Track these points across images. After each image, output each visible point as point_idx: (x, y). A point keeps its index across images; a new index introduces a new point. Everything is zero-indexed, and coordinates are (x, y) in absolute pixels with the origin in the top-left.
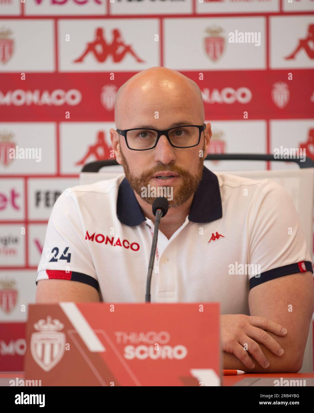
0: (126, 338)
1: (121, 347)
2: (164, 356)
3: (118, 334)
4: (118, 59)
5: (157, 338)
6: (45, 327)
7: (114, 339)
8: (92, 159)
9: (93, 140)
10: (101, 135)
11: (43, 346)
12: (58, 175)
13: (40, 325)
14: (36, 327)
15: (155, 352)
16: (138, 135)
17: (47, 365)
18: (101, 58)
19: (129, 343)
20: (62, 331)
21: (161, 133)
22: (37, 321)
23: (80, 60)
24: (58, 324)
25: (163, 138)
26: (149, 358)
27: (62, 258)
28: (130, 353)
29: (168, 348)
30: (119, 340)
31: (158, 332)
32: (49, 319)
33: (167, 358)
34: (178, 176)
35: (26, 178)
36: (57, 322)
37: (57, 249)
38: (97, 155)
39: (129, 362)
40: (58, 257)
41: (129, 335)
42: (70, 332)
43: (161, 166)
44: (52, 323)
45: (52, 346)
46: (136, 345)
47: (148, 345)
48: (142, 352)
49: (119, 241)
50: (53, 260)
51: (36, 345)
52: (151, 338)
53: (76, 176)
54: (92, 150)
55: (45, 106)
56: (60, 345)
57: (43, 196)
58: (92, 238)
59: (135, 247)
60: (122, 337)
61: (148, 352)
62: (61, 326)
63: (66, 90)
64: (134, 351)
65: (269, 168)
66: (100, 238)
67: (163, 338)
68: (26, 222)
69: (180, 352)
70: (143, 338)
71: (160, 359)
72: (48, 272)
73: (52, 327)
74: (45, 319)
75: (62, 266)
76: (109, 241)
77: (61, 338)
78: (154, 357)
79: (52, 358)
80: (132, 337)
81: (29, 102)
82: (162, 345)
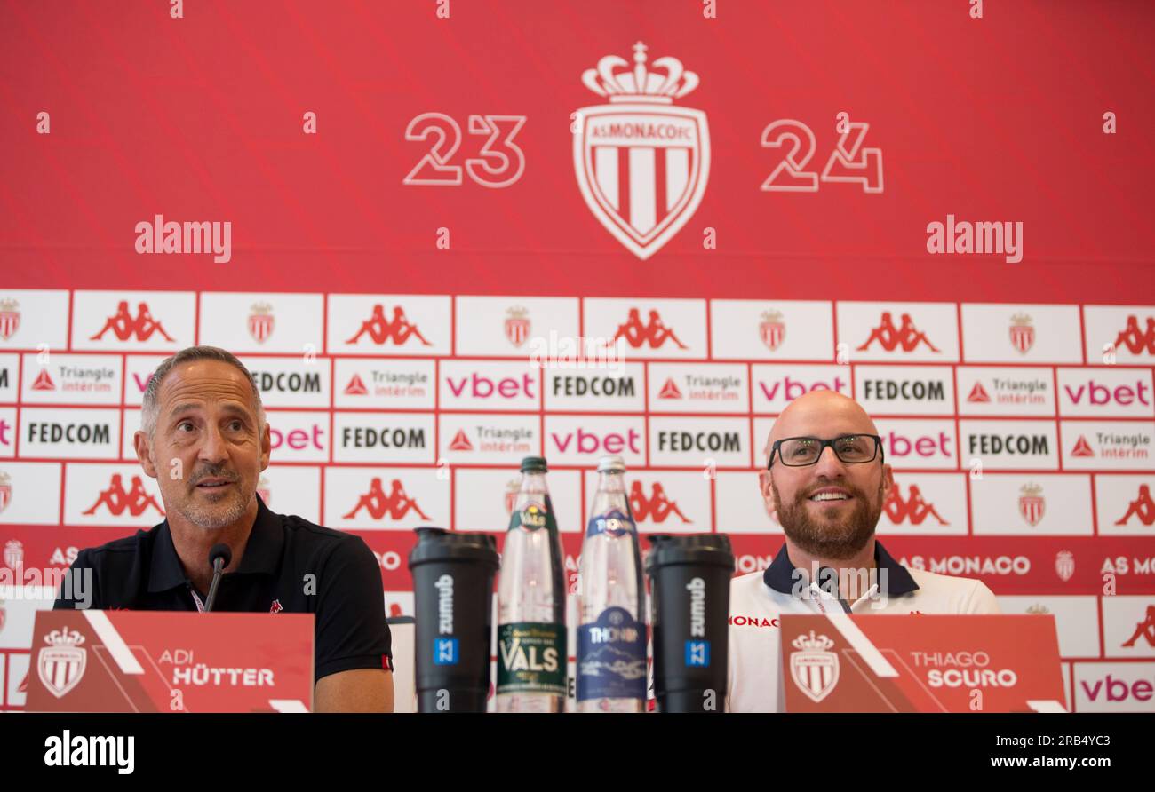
0: (927, 659)
1: (923, 672)
3: (916, 655)
5: (972, 660)
6: (809, 645)
7: (911, 661)
11: (809, 669)
13: (800, 641)
14: (795, 644)
15: (972, 678)
17: (817, 694)
19: (932, 666)
20: (832, 650)
22: (795, 637)
24: (827, 641)
26: (963, 687)
28: (936, 679)
29: (991, 673)
30: (918, 663)
31: (972, 652)
32: (812, 634)
36: (824, 638)
39: (932, 689)
41: (930, 655)
42: (845, 651)
44: (818, 639)
45: (821, 669)
46: (943, 670)
47: (960, 669)
48: (953, 678)
49: (765, 621)
51: (797, 668)
52: (963, 660)
56: (833, 669)
60: (921, 658)
61: (962, 678)
62: (831, 643)
64: (942, 677)
67: (981, 659)
70: (949, 658)
73: (818, 644)
74: (807, 633)
77: (833, 659)
78: (970, 684)
79: (823, 686)
80: (937, 658)
82: (981, 670)
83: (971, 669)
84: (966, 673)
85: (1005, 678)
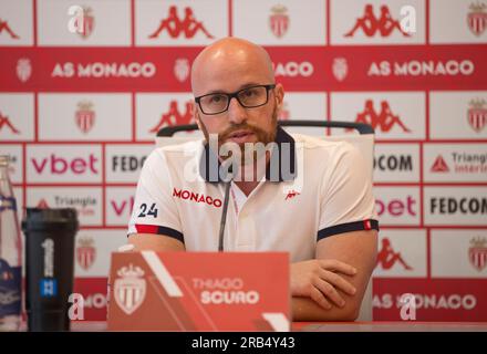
0: (202, 283)
1: (198, 293)
2: (237, 301)
3: (196, 280)
4: (190, 35)
5: (231, 284)
6: (128, 274)
7: (191, 284)
8: (165, 125)
9: (166, 110)
10: (174, 105)
11: (126, 291)
12: (134, 141)
13: (122, 271)
14: (119, 273)
15: (229, 297)
16: (211, 101)
17: (129, 308)
18: (174, 34)
19: (205, 289)
20: (143, 277)
21: (231, 96)
22: (119, 268)
23: (155, 36)
24: (139, 271)
25: (234, 100)
26: (223, 303)
27: (150, 213)
28: (206, 298)
29: (242, 294)
30: (196, 286)
31: (232, 278)
32: (131, 266)
33: (241, 303)
34: (252, 134)
35: (104, 143)
36: (138, 269)
37: (145, 205)
38: (169, 122)
39: (203, 305)
40: (146, 212)
41: (205, 280)
42: (151, 278)
43: (235, 125)
44: (134, 270)
45: (134, 291)
46: (211, 291)
47: (223, 291)
48: (217, 297)
49: (203, 197)
50: (142, 215)
51: (119, 291)
52: (226, 284)
53: (153, 143)
54: (166, 118)
55: (123, 78)
56: (141, 291)
57: (119, 161)
58: (179, 194)
59: (217, 203)
60: (199, 284)
61: (223, 297)
62: (142, 273)
63: (142, 63)
64: (210, 296)
65: (329, 134)
66: (185, 195)
67: (237, 284)
68: (104, 185)
69: (252, 297)
70: (218, 284)
71: (234, 304)
72: (137, 226)
73: (134, 274)
74: (127, 265)
75: (149, 220)
76: (194, 197)
77: (142, 284)
78: (228, 301)
79: (134, 303)
80: (209, 284)
81: (107, 74)
82: (236, 291)
83: (230, 291)
84: (226, 295)
85: (251, 298)
